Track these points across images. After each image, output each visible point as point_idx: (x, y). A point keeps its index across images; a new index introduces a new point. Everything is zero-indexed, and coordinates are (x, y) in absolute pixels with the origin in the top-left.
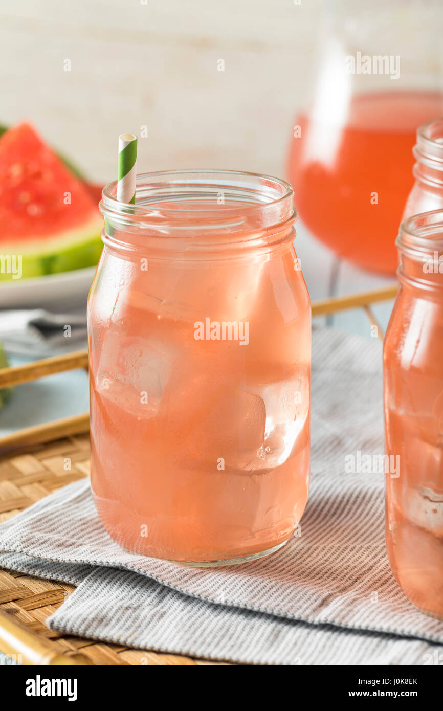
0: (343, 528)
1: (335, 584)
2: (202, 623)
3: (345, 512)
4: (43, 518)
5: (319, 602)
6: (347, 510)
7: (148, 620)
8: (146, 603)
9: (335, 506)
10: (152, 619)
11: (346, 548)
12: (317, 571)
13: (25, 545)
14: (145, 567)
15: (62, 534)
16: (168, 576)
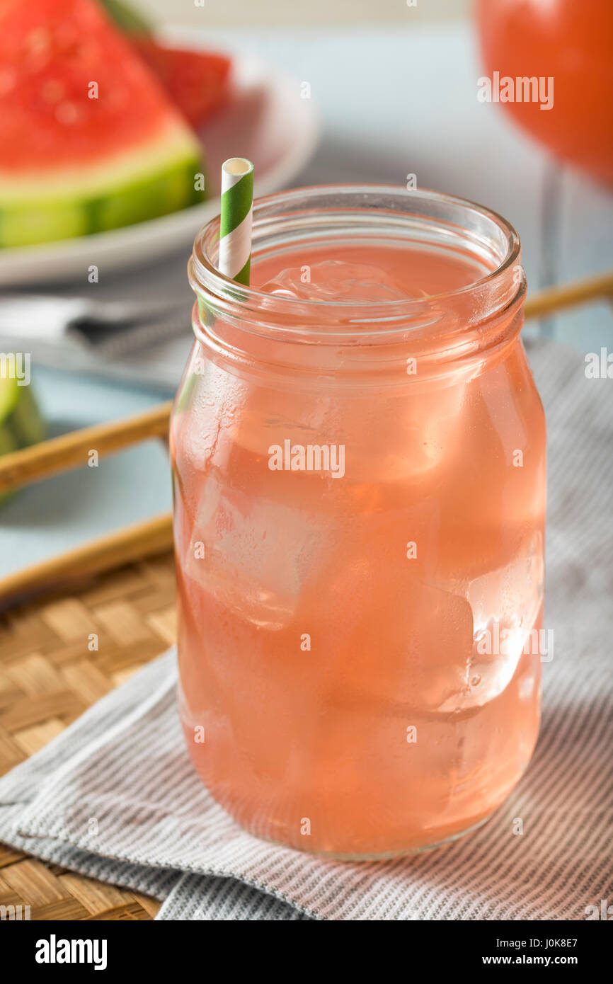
12: (556, 869)
13: (72, 825)
14: (273, 877)
15: (133, 790)
16: (312, 894)
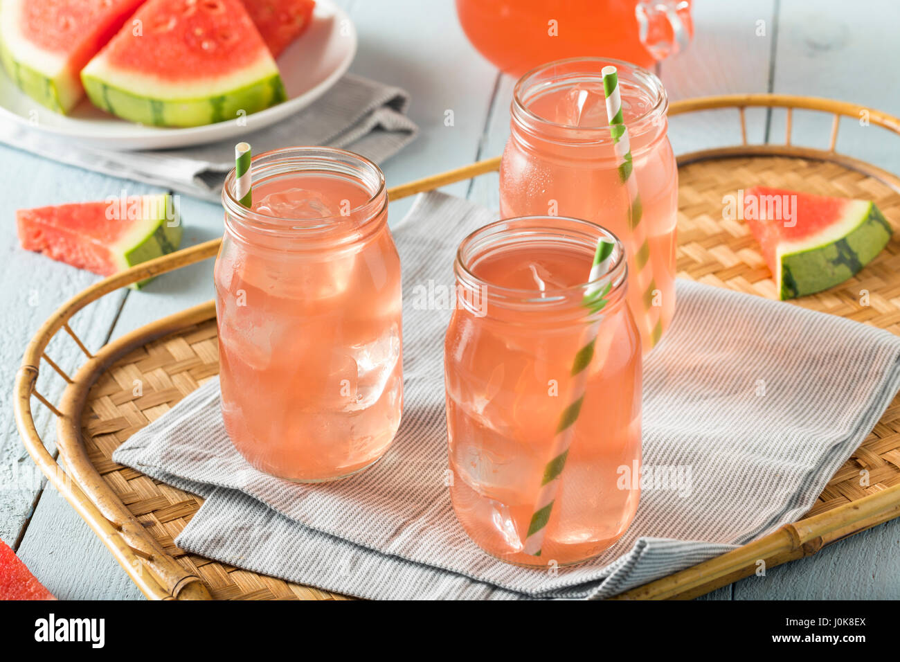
0: (434, 439)
1: (412, 507)
2: (298, 546)
3: (437, 422)
4: (183, 427)
5: (393, 531)
6: (439, 420)
7: (256, 541)
8: (257, 523)
9: (430, 415)
10: (259, 541)
11: (430, 465)
12: (401, 490)
13: (164, 460)
14: (258, 490)
15: (197, 444)
16: (276, 499)
